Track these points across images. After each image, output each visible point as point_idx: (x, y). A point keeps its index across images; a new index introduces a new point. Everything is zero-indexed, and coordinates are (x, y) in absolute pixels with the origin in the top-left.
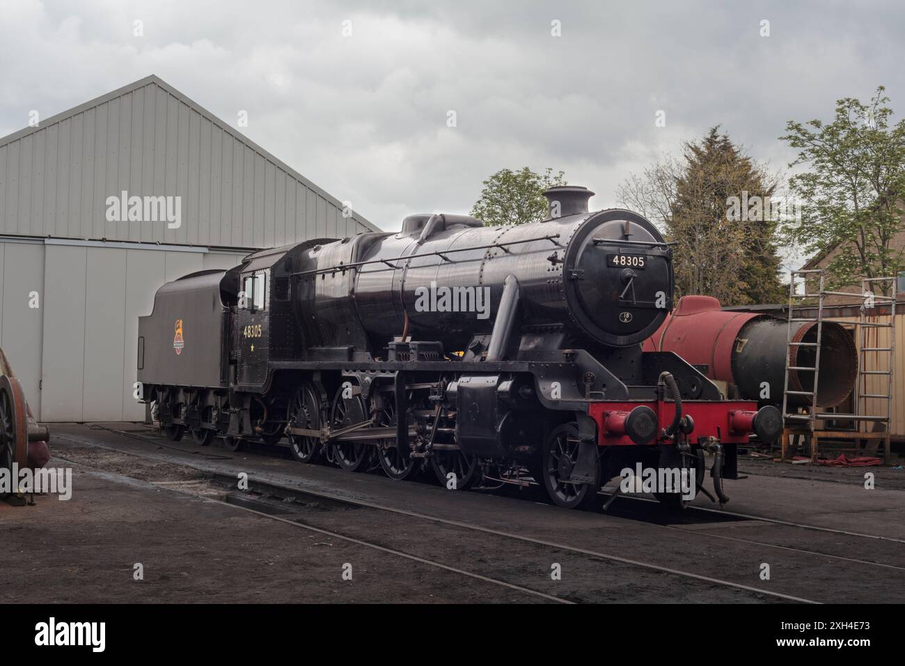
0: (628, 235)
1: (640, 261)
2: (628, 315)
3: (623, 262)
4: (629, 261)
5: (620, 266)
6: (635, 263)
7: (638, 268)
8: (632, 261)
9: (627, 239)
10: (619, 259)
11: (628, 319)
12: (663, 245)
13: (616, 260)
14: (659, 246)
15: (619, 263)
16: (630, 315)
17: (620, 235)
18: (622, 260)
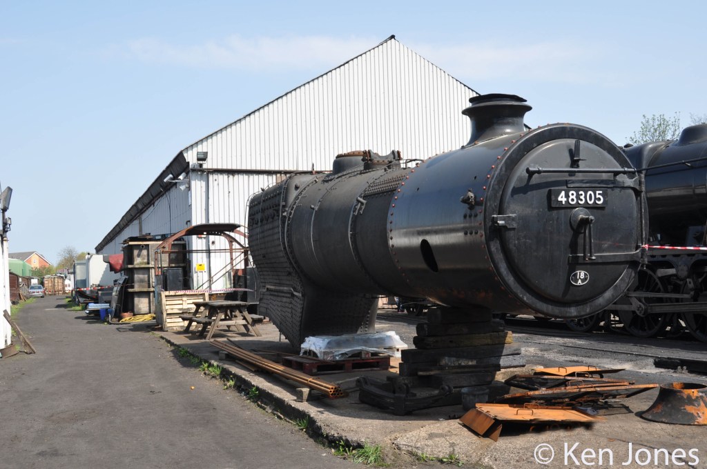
0: (578, 160)
1: (598, 196)
2: (582, 276)
3: (573, 200)
4: (582, 197)
5: (569, 207)
6: (591, 199)
7: (594, 208)
8: (585, 197)
9: (578, 166)
10: (567, 196)
11: (583, 280)
12: (630, 172)
13: (562, 198)
14: (624, 173)
15: (567, 202)
16: (585, 274)
17: (568, 160)
18: (571, 197)
